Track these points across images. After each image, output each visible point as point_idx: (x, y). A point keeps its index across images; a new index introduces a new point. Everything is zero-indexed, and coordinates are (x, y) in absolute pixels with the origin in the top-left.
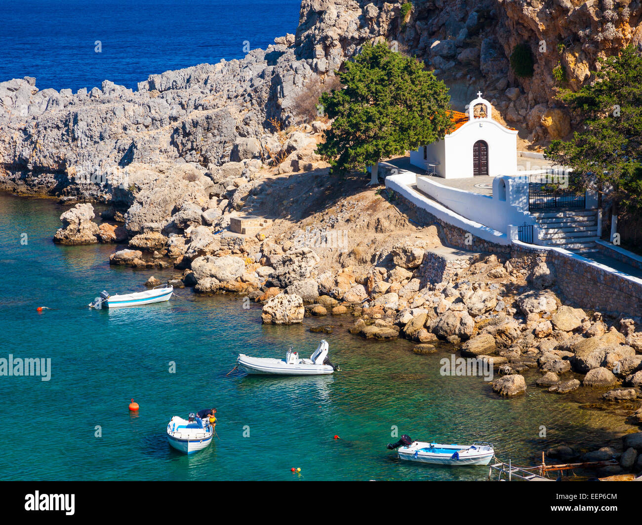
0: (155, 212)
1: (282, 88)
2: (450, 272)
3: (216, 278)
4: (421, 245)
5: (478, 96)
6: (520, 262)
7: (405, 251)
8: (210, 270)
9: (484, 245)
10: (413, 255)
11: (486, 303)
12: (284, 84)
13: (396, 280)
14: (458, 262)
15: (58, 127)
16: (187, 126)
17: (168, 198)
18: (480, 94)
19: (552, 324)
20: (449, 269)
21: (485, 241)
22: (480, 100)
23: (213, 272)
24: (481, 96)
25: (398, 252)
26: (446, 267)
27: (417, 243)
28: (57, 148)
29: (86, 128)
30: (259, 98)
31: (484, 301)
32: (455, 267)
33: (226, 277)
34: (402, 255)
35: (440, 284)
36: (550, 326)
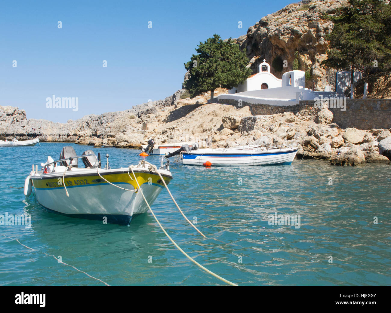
0: (115, 131)
1: (176, 99)
2: (259, 124)
3: (128, 142)
4: (239, 115)
5: (263, 61)
6: (307, 112)
7: (230, 119)
8: (125, 138)
9: (279, 110)
10: (235, 120)
11: (288, 132)
12: (176, 97)
13: (224, 134)
14: (264, 118)
15: (97, 120)
16: (139, 113)
17: (121, 125)
18: (264, 60)
19: (344, 138)
20: (258, 122)
21: (279, 107)
22: (264, 63)
23: (126, 140)
24: (265, 61)
25: (225, 120)
26: (256, 121)
27: (237, 114)
28: (96, 127)
29: (106, 119)
30: (167, 104)
31: (287, 132)
32: (262, 121)
33: (132, 142)
34: (228, 121)
35: (252, 131)
36: (343, 139)
